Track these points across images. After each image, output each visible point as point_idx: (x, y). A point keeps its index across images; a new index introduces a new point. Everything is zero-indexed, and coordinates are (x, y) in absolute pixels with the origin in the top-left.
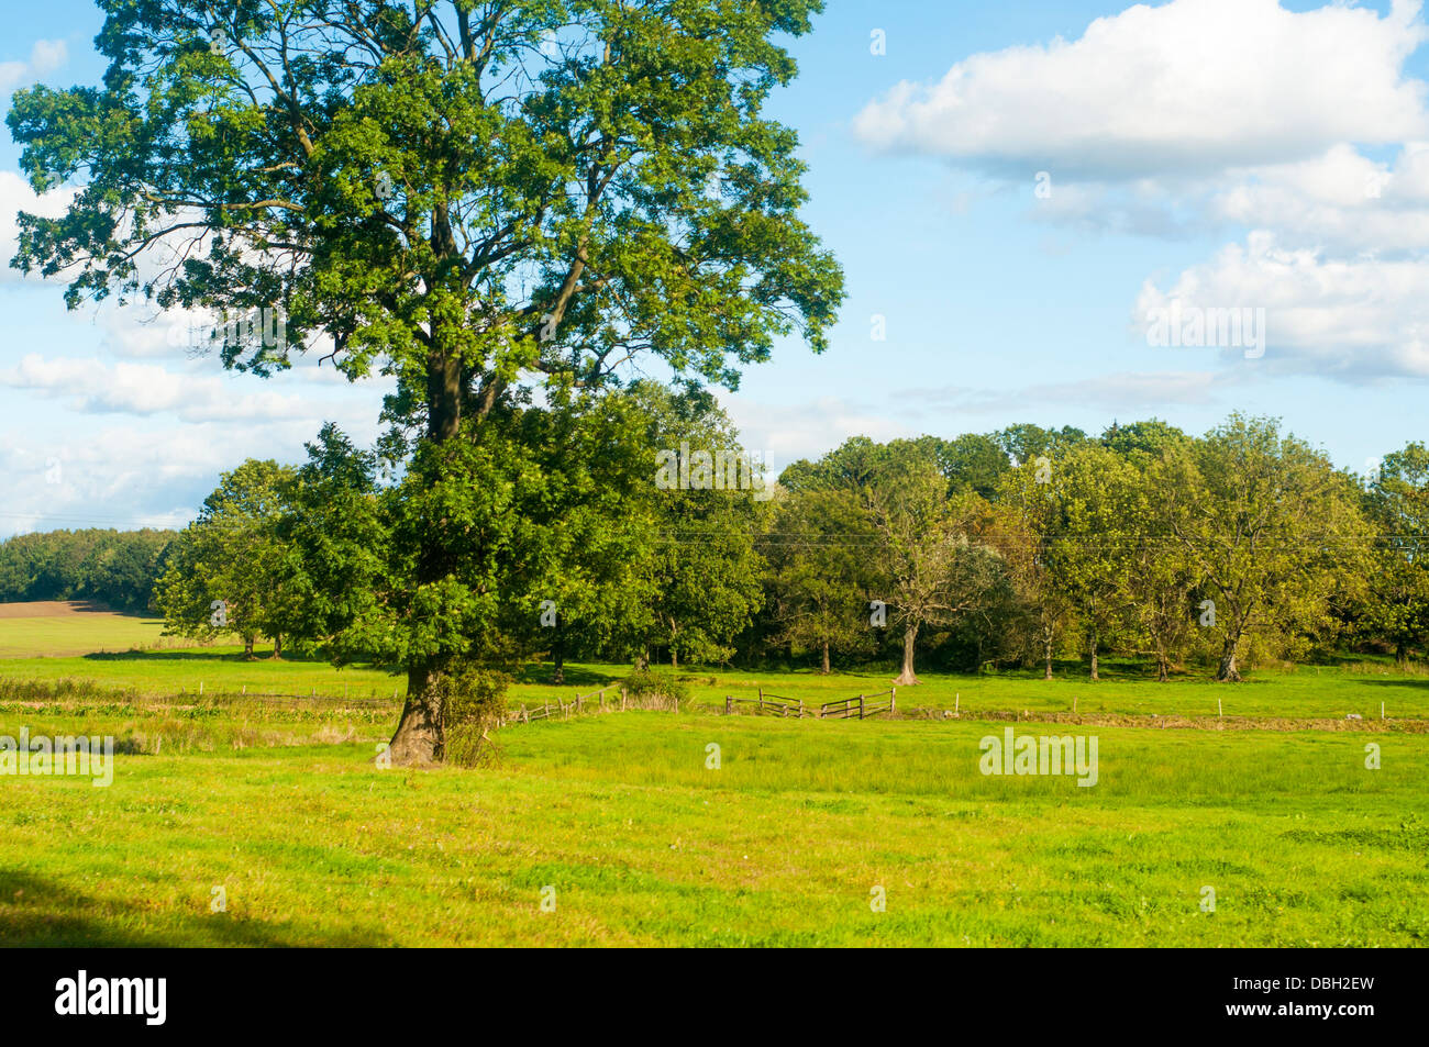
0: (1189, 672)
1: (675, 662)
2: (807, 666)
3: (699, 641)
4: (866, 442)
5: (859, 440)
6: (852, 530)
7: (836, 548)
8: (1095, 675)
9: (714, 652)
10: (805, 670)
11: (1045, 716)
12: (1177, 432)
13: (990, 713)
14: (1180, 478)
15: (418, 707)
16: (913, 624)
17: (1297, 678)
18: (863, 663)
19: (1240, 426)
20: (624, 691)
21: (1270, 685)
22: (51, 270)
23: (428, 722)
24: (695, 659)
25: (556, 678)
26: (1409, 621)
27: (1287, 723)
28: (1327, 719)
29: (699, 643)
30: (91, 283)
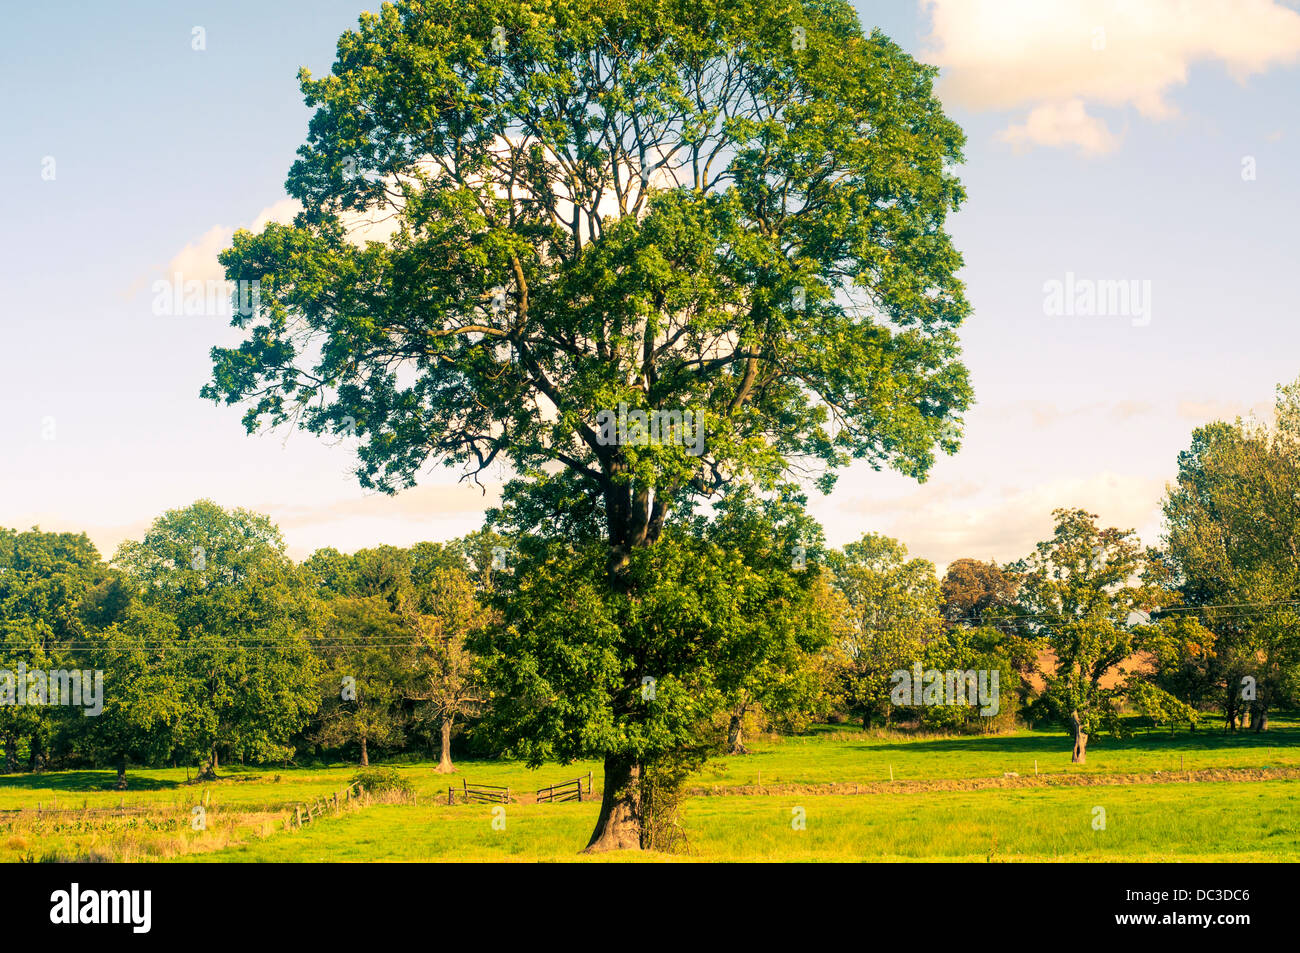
1: (216, 763)
2: (341, 761)
3: (263, 744)
4: (333, 553)
5: (326, 551)
6: (385, 633)
7: (372, 650)
9: (278, 752)
10: (339, 765)
15: (623, 799)
16: (449, 717)
18: (391, 756)
20: (361, 788)
21: (776, 756)
22: (234, 398)
23: (633, 813)
24: (261, 759)
25: (120, 784)
26: (876, 693)
27: (955, 783)
28: (989, 778)
29: (264, 744)
30: (270, 409)
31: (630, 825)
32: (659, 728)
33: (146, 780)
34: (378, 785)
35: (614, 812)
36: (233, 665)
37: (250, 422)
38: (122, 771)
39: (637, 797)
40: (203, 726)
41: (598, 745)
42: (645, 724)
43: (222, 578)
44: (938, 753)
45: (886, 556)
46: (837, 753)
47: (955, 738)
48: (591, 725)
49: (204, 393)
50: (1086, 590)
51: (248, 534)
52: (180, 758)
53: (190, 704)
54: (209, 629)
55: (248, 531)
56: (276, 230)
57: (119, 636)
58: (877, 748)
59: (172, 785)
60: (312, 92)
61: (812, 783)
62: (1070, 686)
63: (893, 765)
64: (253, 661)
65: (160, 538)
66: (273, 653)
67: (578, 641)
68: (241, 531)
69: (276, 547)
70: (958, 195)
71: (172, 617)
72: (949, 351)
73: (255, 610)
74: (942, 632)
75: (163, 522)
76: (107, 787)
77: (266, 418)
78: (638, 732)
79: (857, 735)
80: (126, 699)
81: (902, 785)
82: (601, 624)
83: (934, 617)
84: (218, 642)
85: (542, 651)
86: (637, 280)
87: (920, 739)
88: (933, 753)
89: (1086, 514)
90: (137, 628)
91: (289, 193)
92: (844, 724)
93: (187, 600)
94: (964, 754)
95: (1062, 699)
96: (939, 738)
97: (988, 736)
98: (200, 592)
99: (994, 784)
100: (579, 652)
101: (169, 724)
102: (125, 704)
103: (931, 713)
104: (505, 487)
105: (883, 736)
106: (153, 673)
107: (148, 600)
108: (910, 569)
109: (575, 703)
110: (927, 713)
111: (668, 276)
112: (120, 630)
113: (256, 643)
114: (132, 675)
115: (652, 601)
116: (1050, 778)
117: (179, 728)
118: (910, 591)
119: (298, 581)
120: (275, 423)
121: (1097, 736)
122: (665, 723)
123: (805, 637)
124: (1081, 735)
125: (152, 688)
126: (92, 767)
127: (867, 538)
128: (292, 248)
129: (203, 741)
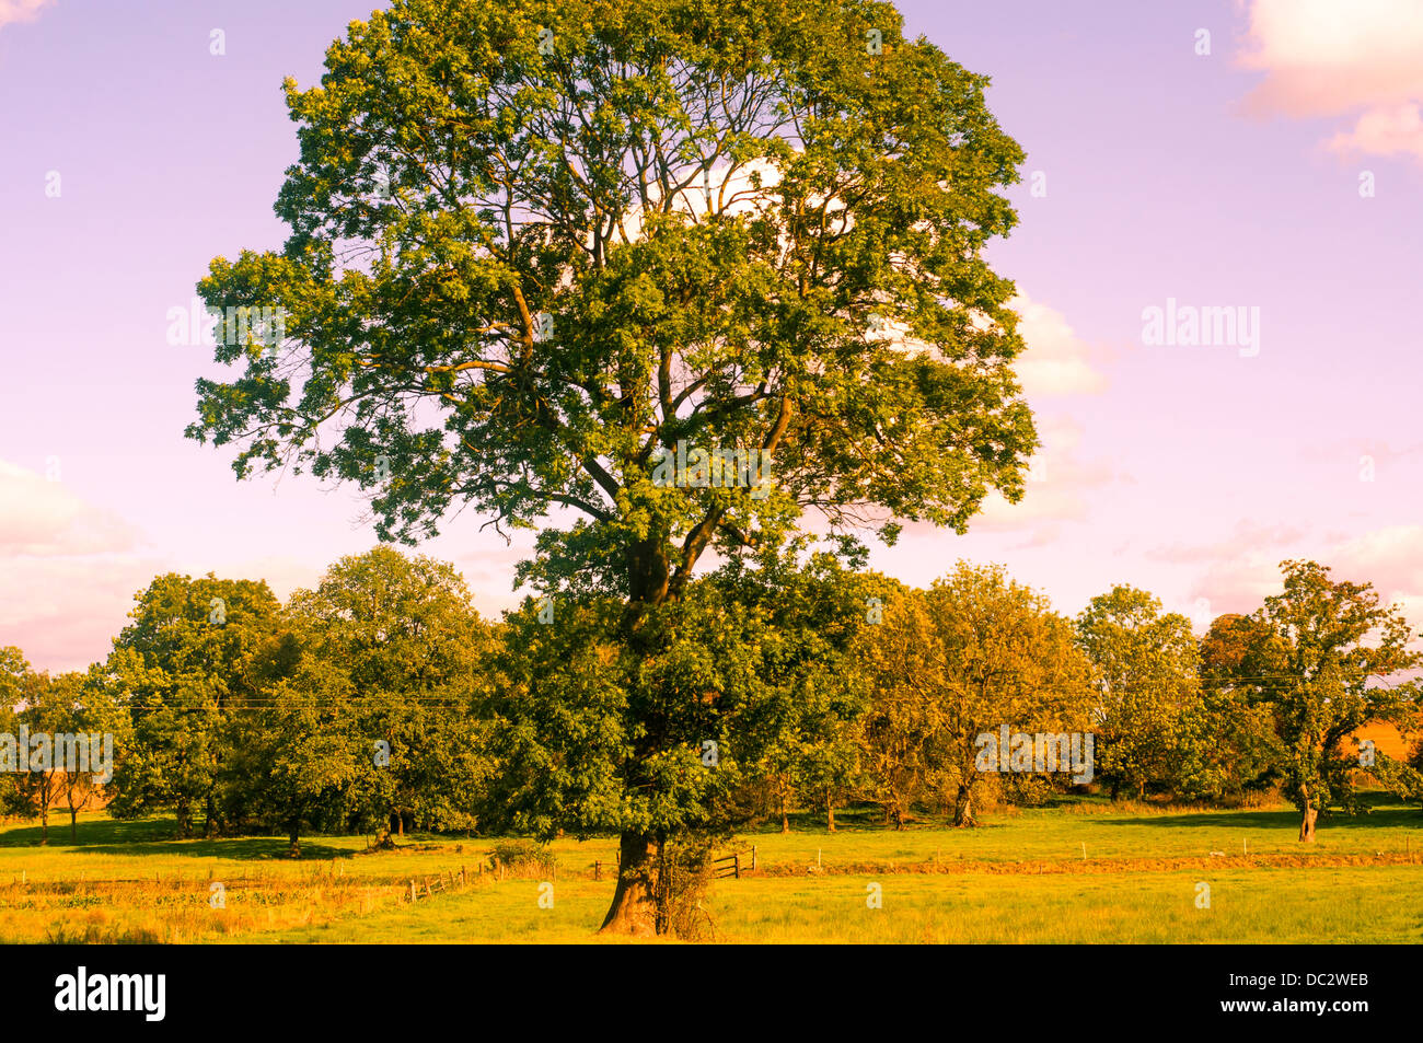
0: (918, 820)
1: (401, 831)
8: (832, 826)
9: (461, 820)
11: (911, 868)
12: (894, 583)
13: (855, 867)
14: (911, 627)
15: (638, 879)
17: (1023, 822)
19: (966, 574)
20: (498, 860)
21: (1008, 829)
22: (221, 439)
23: (649, 894)
24: (442, 828)
25: (293, 852)
26: (1124, 761)
27: (1154, 863)
28: (1192, 859)
29: (444, 812)
30: (264, 452)
31: (645, 906)
32: (668, 802)
33: (325, 849)
34: (516, 857)
35: (628, 893)
36: (410, 725)
37: (240, 467)
38: (294, 839)
39: (654, 877)
40: (379, 791)
41: (600, 821)
42: (652, 797)
43: (403, 631)
44: (1184, 829)
45: (1139, 611)
46: (1074, 827)
47: (1211, 812)
48: (593, 798)
49: (189, 433)
50: (1314, 651)
51: (429, 584)
52: (356, 825)
53: (364, 767)
54: (387, 685)
55: (431, 578)
56: (252, 259)
57: (288, 692)
58: (1120, 822)
59: (347, 854)
60: (297, 107)
61: (998, 861)
62: (1298, 756)
63: (1128, 841)
64: (433, 721)
65: (336, 585)
66: (455, 712)
67: (579, 706)
68: (423, 580)
69: (461, 596)
70: (1009, 218)
71: (346, 673)
72: (1009, 389)
73: (436, 665)
74: (1199, 695)
75: (339, 570)
76: (281, 856)
77: (258, 463)
78: (645, 806)
79: (1102, 808)
80: (295, 761)
81: (1095, 864)
82: (604, 688)
83: (1191, 677)
84: (393, 699)
85: (542, 717)
86: (625, 314)
87: (1172, 813)
88: (1178, 829)
89: (1317, 567)
90: (309, 684)
91: (278, 216)
92: (1096, 795)
93: (363, 654)
94: (1211, 829)
95: (1288, 771)
96: (1193, 812)
97: (1247, 810)
98: (379, 645)
99: (1197, 865)
100: (579, 717)
101: (340, 788)
102: (293, 767)
103: (1184, 785)
104: (539, 537)
105: (1133, 809)
106: (324, 734)
107: (321, 653)
108: (1164, 624)
109: (575, 774)
110: (1181, 784)
111: (660, 308)
112: (289, 686)
113: (437, 702)
114: (303, 735)
115: (662, 662)
116: (1259, 859)
117: (353, 792)
118: (1165, 649)
119: (483, 634)
120: (269, 467)
121: (1330, 812)
122: (675, 796)
123: (840, 704)
124: (1310, 811)
125: (322, 750)
126: (269, 834)
127: (1118, 591)
128: (270, 279)
129: (380, 807)
